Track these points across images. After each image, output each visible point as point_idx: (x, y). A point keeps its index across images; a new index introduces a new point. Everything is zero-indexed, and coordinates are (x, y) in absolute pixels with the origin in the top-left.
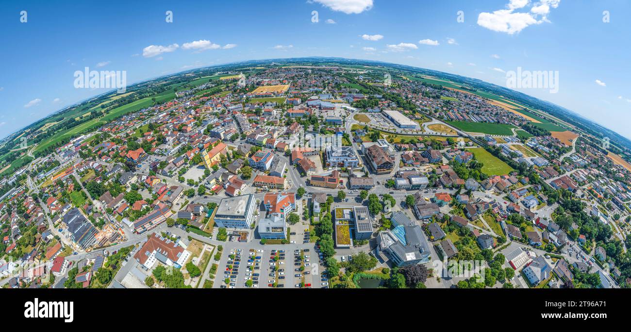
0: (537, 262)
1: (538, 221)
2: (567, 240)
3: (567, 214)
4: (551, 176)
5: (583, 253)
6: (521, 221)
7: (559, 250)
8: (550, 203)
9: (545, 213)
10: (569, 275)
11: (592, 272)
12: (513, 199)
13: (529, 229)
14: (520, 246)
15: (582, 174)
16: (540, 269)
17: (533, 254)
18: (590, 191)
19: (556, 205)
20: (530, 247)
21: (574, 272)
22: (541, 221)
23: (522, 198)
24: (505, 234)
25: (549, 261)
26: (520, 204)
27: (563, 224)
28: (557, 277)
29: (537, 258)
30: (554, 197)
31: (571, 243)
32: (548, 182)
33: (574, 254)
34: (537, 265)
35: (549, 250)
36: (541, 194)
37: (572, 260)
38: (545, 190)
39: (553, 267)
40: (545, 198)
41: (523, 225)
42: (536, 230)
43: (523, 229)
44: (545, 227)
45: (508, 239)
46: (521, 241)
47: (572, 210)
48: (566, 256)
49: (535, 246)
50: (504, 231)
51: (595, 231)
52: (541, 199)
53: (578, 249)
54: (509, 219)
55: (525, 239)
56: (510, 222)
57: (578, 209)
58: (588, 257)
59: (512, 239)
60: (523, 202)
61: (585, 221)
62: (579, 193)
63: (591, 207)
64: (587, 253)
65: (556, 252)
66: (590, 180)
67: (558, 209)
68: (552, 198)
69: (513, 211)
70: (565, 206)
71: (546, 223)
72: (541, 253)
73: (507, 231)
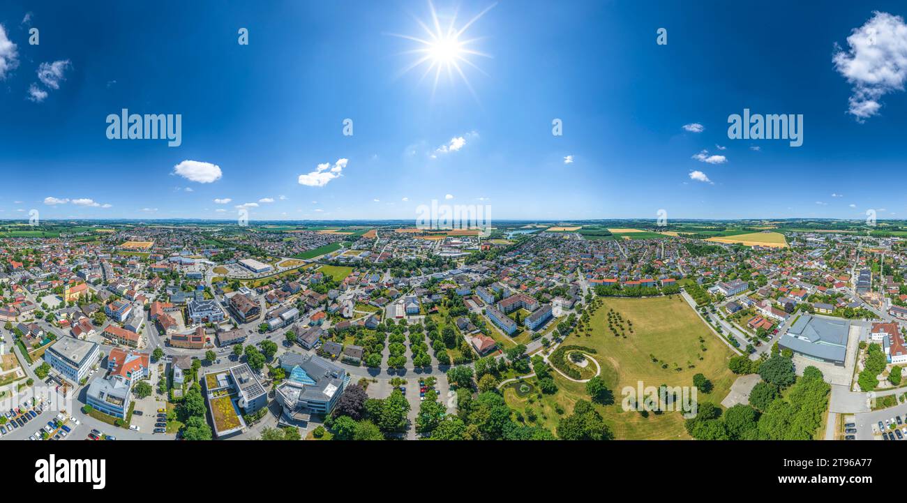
0: (407, 302)
1: (387, 284)
2: (408, 279)
3: (397, 269)
4: (376, 258)
5: (419, 277)
6: (380, 292)
7: (409, 287)
8: (385, 271)
9: (387, 277)
10: (424, 290)
11: (430, 279)
12: (365, 284)
13: (387, 292)
14: (392, 305)
15: (389, 247)
16: (412, 303)
17: (401, 301)
18: (398, 251)
19: (389, 270)
20: (396, 300)
21: (425, 287)
22: (389, 283)
23: (370, 280)
24: (378, 307)
25: (411, 296)
26: (371, 284)
27: (400, 275)
28: (422, 297)
29: (405, 300)
30: (385, 267)
31: (411, 278)
32: (376, 262)
33: (416, 281)
34: (409, 303)
35: (406, 291)
36: (378, 271)
37: (419, 284)
38: (378, 267)
39: (415, 295)
40: (381, 271)
41: (382, 293)
42: (390, 289)
43: (384, 295)
44: (393, 284)
45: (382, 308)
46: (389, 302)
47: (398, 266)
48: (415, 285)
49: (398, 297)
50: (375, 306)
51: (414, 264)
52: (379, 273)
53: (416, 278)
54: (372, 297)
55: (390, 299)
56: (374, 298)
57: (400, 263)
58: (422, 276)
59: (384, 306)
60: (372, 282)
61: (407, 265)
62: (394, 256)
63: (404, 257)
64: (421, 275)
65: (409, 289)
66: (395, 247)
67: (392, 270)
68: (384, 268)
69: (370, 291)
70: (393, 266)
71: (392, 282)
72: (404, 296)
73: (377, 305)
